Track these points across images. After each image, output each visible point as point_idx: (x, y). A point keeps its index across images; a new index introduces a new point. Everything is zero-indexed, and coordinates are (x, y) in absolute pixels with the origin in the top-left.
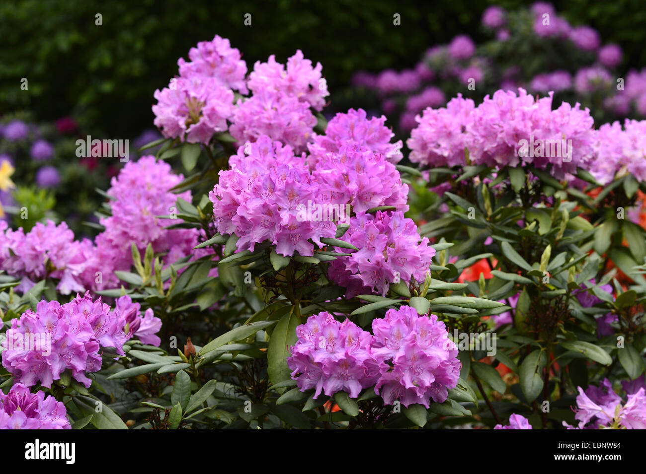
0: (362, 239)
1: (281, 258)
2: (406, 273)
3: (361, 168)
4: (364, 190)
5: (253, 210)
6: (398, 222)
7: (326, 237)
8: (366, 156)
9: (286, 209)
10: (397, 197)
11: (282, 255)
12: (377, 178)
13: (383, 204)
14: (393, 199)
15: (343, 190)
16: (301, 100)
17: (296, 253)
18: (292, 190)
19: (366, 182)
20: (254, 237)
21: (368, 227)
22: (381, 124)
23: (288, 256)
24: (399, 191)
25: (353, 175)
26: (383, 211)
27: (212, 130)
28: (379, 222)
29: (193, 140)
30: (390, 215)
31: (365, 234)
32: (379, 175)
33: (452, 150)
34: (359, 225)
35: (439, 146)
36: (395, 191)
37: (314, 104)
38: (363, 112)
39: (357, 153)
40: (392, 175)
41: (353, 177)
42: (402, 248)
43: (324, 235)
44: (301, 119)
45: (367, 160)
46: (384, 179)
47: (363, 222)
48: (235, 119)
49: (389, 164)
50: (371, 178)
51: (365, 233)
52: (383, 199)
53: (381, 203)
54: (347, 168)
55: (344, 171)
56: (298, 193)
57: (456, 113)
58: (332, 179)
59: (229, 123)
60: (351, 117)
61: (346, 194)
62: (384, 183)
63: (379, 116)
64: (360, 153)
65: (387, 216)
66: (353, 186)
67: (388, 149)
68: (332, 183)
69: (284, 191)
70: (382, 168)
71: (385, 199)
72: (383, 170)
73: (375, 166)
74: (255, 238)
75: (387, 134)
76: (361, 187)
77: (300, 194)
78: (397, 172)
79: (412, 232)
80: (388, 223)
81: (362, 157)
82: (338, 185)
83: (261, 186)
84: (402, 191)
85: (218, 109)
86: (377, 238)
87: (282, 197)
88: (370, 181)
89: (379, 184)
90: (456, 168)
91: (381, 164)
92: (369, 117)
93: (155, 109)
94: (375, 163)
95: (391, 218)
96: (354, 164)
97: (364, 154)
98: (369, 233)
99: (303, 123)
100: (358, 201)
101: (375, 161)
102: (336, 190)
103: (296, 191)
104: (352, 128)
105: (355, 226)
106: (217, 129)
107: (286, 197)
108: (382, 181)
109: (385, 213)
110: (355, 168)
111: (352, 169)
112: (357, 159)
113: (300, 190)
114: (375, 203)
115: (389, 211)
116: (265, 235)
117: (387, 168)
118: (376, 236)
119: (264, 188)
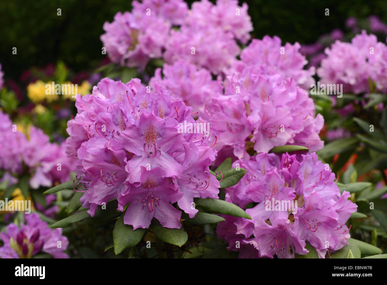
0: (262, 191)
1: (129, 232)
2: (317, 239)
3: (267, 95)
4: (269, 123)
5: (93, 155)
6: (310, 169)
7: (204, 197)
8: (273, 81)
9: (140, 157)
10: (309, 132)
11: (131, 227)
12: (286, 108)
13: (292, 142)
14: (305, 133)
15: (243, 121)
16: (227, 32)
17: (155, 223)
18: (151, 128)
19: (272, 112)
20: (94, 196)
21: (269, 176)
22: (294, 51)
23: (140, 229)
24: (312, 125)
25: (256, 104)
26: (291, 153)
27: (147, 56)
28: (285, 169)
29: (131, 65)
30: (300, 159)
31: (265, 185)
32: (289, 104)
33: (357, 79)
34: (260, 170)
35: (345, 75)
36: (307, 124)
37: (239, 36)
38: (278, 40)
39: (263, 76)
40: (304, 104)
41: (257, 106)
42: (315, 207)
43: (200, 193)
44: (224, 47)
45: (274, 85)
46: (294, 109)
47: (264, 167)
48: (167, 47)
49: (302, 91)
50: (279, 108)
51: (265, 183)
52: (292, 135)
53: (290, 140)
54: (249, 94)
55: (246, 98)
56: (161, 133)
57: (360, 47)
58: (230, 107)
59: (163, 50)
60: (265, 43)
61: (247, 127)
62: (295, 114)
63: (293, 43)
64: (266, 77)
65: (295, 161)
66: (255, 118)
67: (300, 76)
68: (230, 113)
69: (138, 130)
70: (292, 95)
71: (294, 135)
72: (294, 98)
73: (285, 93)
74: (96, 197)
75: (299, 61)
76: (265, 119)
77: (164, 134)
78: (311, 100)
79: (328, 181)
80: (298, 171)
81: (268, 81)
82: (237, 115)
83: (109, 120)
84: (316, 123)
85: (154, 38)
86: (281, 191)
87: (135, 138)
88: (276, 111)
89: (289, 115)
90: (361, 95)
91: (292, 90)
92: (283, 44)
93: (103, 38)
94: (284, 89)
95: (301, 164)
96: (258, 90)
97: (272, 78)
98: (271, 183)
99: (226, 51)
100: (261, 136)
101: (284, 87)
102: (235, 121)
103: (157, 129)
104: (267, 53)
105: (255, 171)
106: (152, 56)
107: (142, 138)
108: (292, 111)
109: (294, 156)
110: (259, 95)
111: (256, 95)
112: (262, 84)
113: (163, 127)
114: (282, 139)
115: (299, 153)
116: (111, 193)
117: (299, 96)
118: (280, 189)
119: (114, 123)
